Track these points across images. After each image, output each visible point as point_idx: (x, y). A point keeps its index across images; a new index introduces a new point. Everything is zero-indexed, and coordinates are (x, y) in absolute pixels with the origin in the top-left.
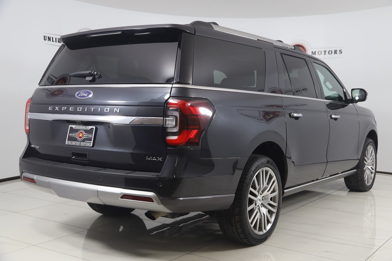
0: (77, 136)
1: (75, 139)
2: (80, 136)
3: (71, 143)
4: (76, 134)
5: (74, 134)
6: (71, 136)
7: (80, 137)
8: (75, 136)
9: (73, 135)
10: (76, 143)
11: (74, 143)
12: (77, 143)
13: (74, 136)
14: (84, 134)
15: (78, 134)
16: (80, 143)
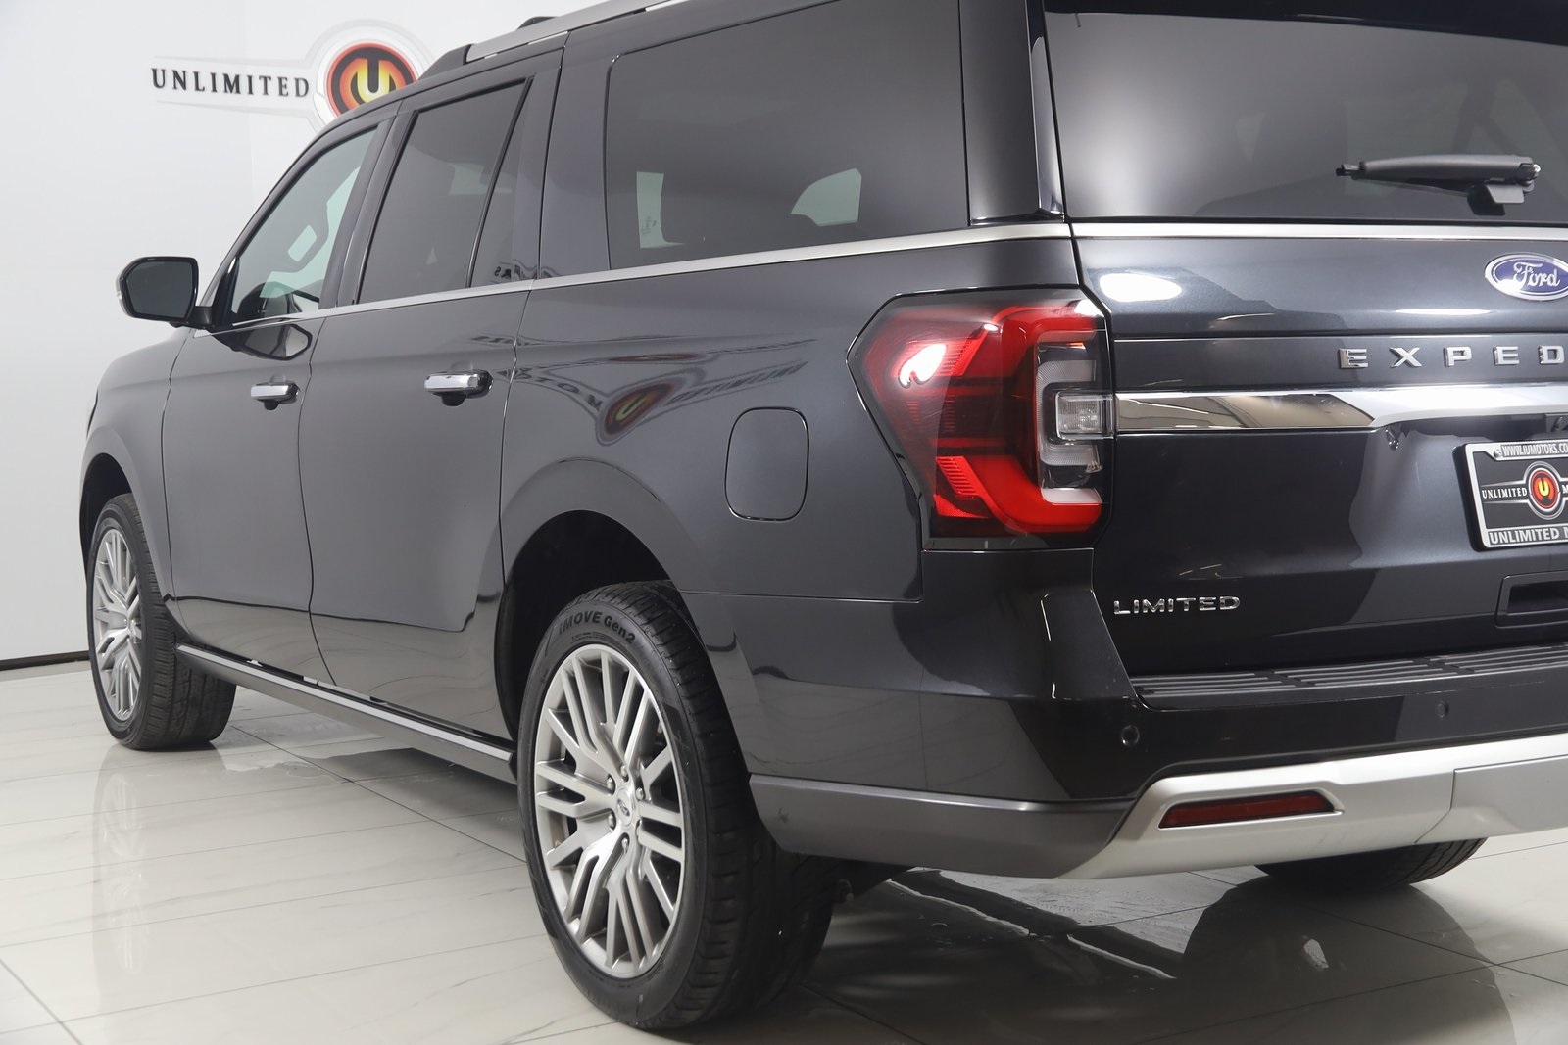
0: (1527, 497)
1: (1524, 517)
2: (1545, 493)
3: (1514, 537)
4: (1516, 486)
5: (1504, 487)
6: (1494, 499)
7: (1546, 501)
8: (1513, 498)
9: (1505, 494)
10: (1539, 531)
11: (1526, 534)
12: (1545, 534)
13: (1508, 499)
14: (1560, 484)
15: (1526, 486)
16: (1561, 530)
